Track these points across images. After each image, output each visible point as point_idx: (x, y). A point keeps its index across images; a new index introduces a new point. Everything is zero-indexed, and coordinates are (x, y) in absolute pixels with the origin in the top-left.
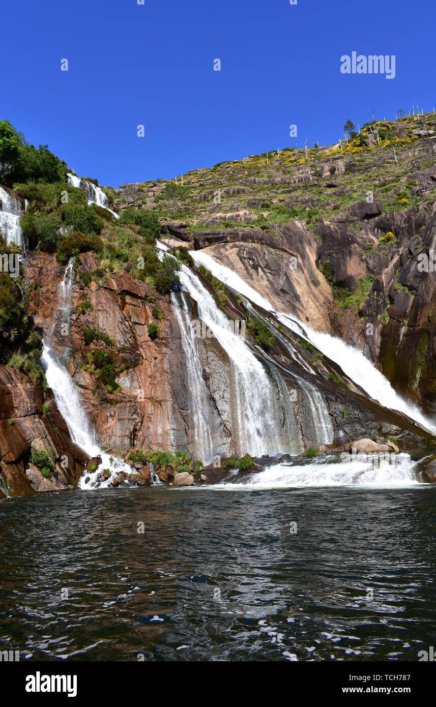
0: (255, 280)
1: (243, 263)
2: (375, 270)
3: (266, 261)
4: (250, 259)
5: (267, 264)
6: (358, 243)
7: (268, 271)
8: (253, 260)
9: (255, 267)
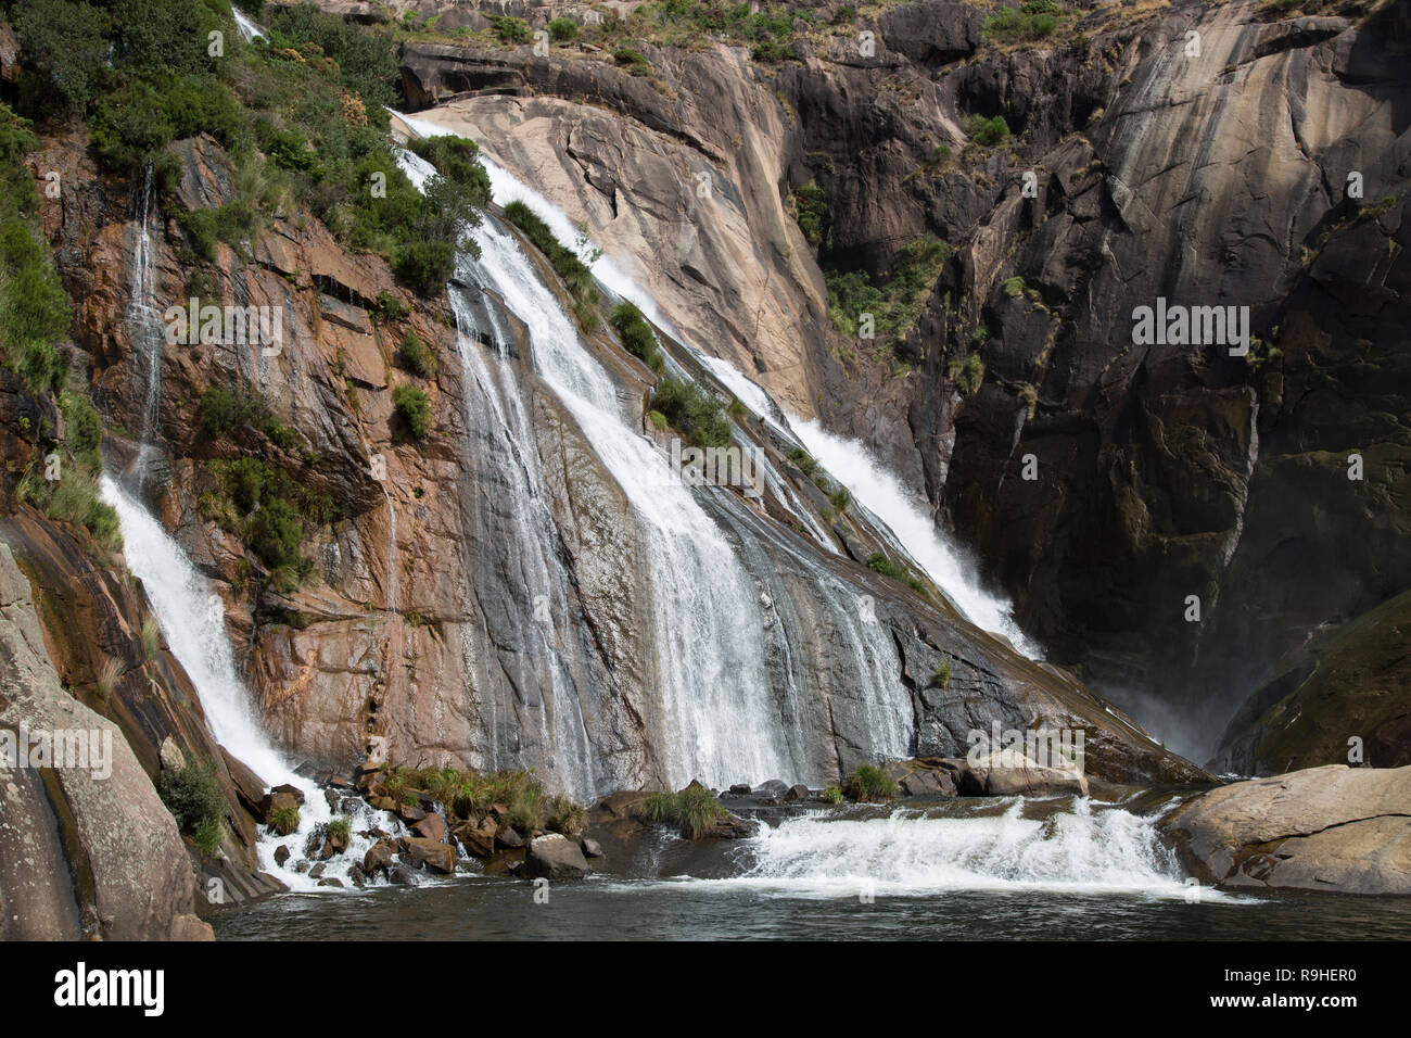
0: (607, 230)
1: (569, 171)
2: (951, 228)
3: (639, 171)
4: (587, 158)
5: (643, 182)
6: (905, 139)
7: (645, 204)
8: (598, 163)
9: (608, 190)
